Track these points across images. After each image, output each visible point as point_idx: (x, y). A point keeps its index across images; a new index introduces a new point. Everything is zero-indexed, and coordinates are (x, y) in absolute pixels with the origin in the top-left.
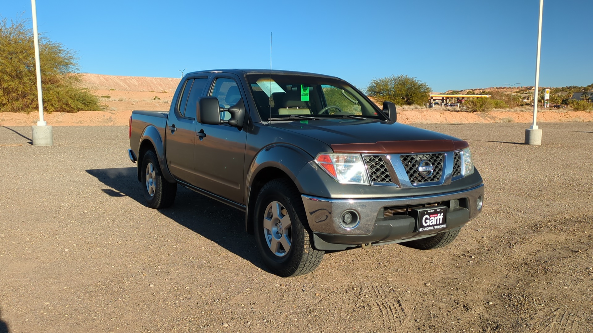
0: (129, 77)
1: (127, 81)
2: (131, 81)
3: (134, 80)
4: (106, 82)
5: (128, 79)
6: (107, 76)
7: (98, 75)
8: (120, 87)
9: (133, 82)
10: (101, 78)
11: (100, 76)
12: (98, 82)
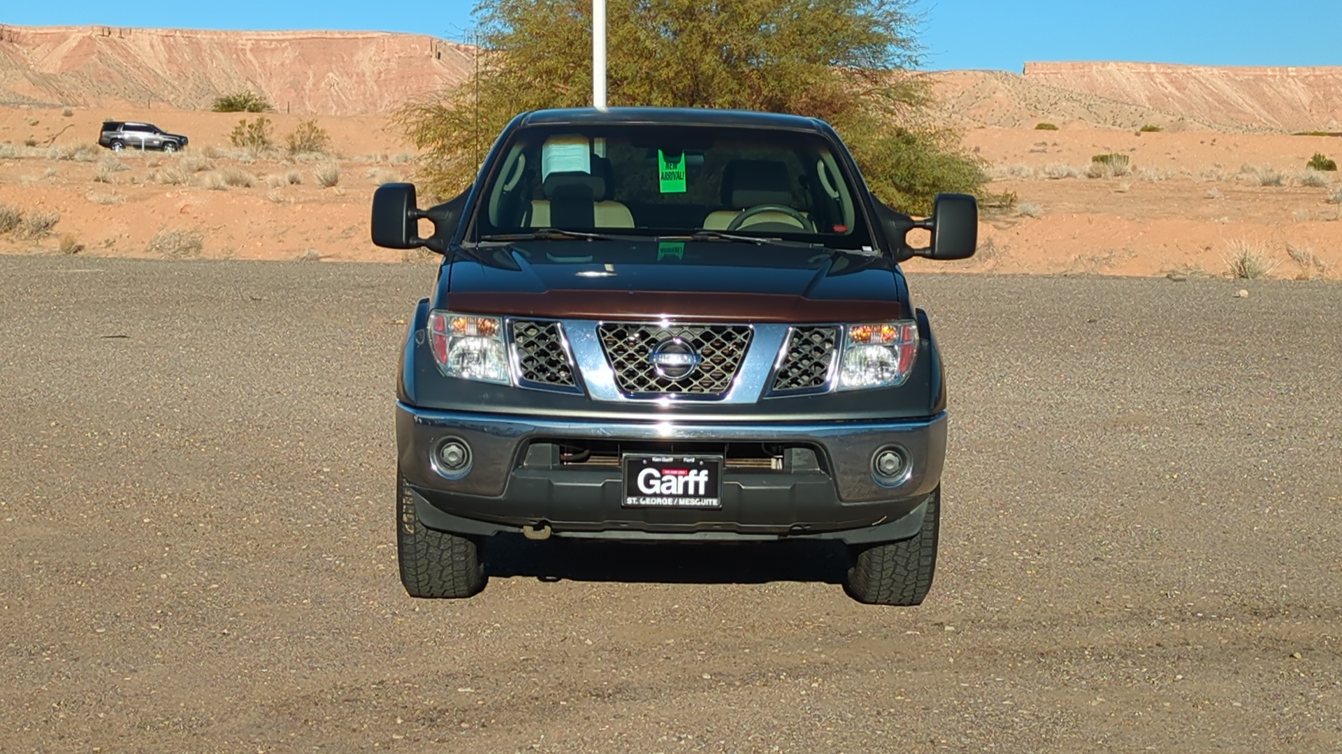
0: (1273, 70)
1: (1266, 90)
2: (1282, 89)
3: (1293, 86)
4: (1179, 94)
5: (1271, 80)
6: (1185, 71)
7: (1148, 66)
8: (1232, 115)
9: (1291, 91)
10: (1160, 79)
11: (1153, 69)
12: (1144, 98)
